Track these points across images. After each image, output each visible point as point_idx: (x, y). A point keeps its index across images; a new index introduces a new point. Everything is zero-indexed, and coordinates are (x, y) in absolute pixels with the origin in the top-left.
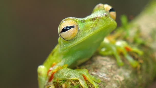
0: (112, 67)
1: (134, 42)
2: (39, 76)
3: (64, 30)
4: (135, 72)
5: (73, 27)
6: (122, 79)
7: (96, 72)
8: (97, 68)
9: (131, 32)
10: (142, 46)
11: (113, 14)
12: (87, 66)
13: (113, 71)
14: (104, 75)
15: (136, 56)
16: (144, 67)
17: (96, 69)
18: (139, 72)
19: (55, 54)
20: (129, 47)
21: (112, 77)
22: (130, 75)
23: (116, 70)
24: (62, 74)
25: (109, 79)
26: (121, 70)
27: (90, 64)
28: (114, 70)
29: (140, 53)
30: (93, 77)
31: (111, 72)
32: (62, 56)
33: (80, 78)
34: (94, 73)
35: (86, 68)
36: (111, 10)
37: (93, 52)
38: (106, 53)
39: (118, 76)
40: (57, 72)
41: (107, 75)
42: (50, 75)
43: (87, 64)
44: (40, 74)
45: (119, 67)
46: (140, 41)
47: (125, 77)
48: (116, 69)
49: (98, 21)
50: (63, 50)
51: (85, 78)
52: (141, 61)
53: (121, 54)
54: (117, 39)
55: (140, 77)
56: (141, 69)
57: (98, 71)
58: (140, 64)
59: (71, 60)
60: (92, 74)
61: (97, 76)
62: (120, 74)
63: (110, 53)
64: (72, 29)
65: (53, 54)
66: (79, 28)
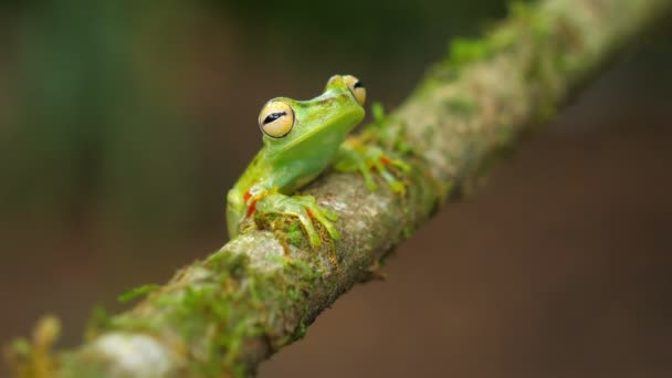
0: (357, 192)
1: (396, 148)
2: (229, 208)
3: (269, 120)
4: (397, 200)
5: (284, 114)
6: (374, 212)
7: (329, 200)
8: (331, 195)
9: (390, 132)
10: (409, 155)
11: (361, 92)
12: (315, 191)
13: (359, 200)
14: (343, 205)
15: (399, 174)
16: (413, 192)
17: (328, 195)
18: (404, 202)
19: (260, 164)
20: (387, 157)
21: (357, 209)
22: (389, 206)
23: (364, 198)
24: (271, 205)
25: (352, 213)
26: (372, 197)
27: (318, 187)
28: (360, 197)
29: (407, 167)
30: (324, 211)
31: (355, 201)
32: (271, 168)
33: (301, 213)
34: (326, 203)
35: (312, 194)
36: (357, 85)
37: (324, 164)
38: (348, 169)
39: (367, 208)
40: (262, 199)
41: (349, 205)
42: (249, 203)
43: (313, 188)
44: (232, 204)
45: (369, 193)
46: (404, 147)
47: (379, 209)
48: (363, 195)
49: (331, 105)
50: (270, 156)
51: (310, 214)
52: (407, 182)
53: (374, 169)
54: (367, 142)
55: (406, 210)
56: (407, 196)
57: (332, 198)
58: (406, 187)
59: (285, 176)
60: (322, 205)
61: (330, 209)
62: (371, 205)
63: (354, 168)
64: (283, 117)
65: (255, 164)
66: (297, 117)
